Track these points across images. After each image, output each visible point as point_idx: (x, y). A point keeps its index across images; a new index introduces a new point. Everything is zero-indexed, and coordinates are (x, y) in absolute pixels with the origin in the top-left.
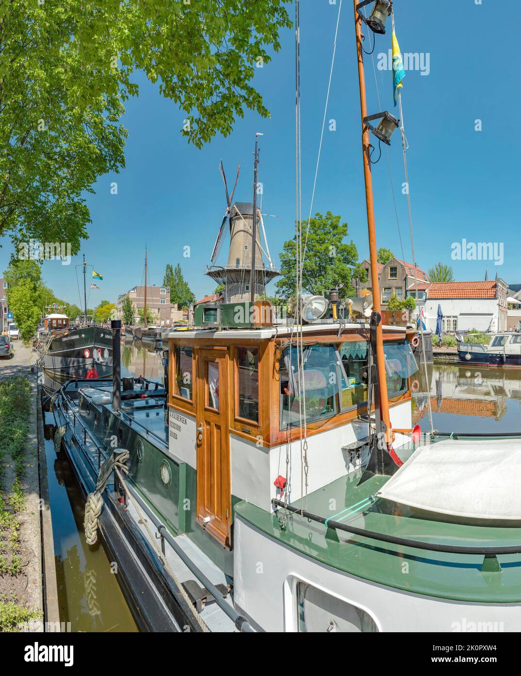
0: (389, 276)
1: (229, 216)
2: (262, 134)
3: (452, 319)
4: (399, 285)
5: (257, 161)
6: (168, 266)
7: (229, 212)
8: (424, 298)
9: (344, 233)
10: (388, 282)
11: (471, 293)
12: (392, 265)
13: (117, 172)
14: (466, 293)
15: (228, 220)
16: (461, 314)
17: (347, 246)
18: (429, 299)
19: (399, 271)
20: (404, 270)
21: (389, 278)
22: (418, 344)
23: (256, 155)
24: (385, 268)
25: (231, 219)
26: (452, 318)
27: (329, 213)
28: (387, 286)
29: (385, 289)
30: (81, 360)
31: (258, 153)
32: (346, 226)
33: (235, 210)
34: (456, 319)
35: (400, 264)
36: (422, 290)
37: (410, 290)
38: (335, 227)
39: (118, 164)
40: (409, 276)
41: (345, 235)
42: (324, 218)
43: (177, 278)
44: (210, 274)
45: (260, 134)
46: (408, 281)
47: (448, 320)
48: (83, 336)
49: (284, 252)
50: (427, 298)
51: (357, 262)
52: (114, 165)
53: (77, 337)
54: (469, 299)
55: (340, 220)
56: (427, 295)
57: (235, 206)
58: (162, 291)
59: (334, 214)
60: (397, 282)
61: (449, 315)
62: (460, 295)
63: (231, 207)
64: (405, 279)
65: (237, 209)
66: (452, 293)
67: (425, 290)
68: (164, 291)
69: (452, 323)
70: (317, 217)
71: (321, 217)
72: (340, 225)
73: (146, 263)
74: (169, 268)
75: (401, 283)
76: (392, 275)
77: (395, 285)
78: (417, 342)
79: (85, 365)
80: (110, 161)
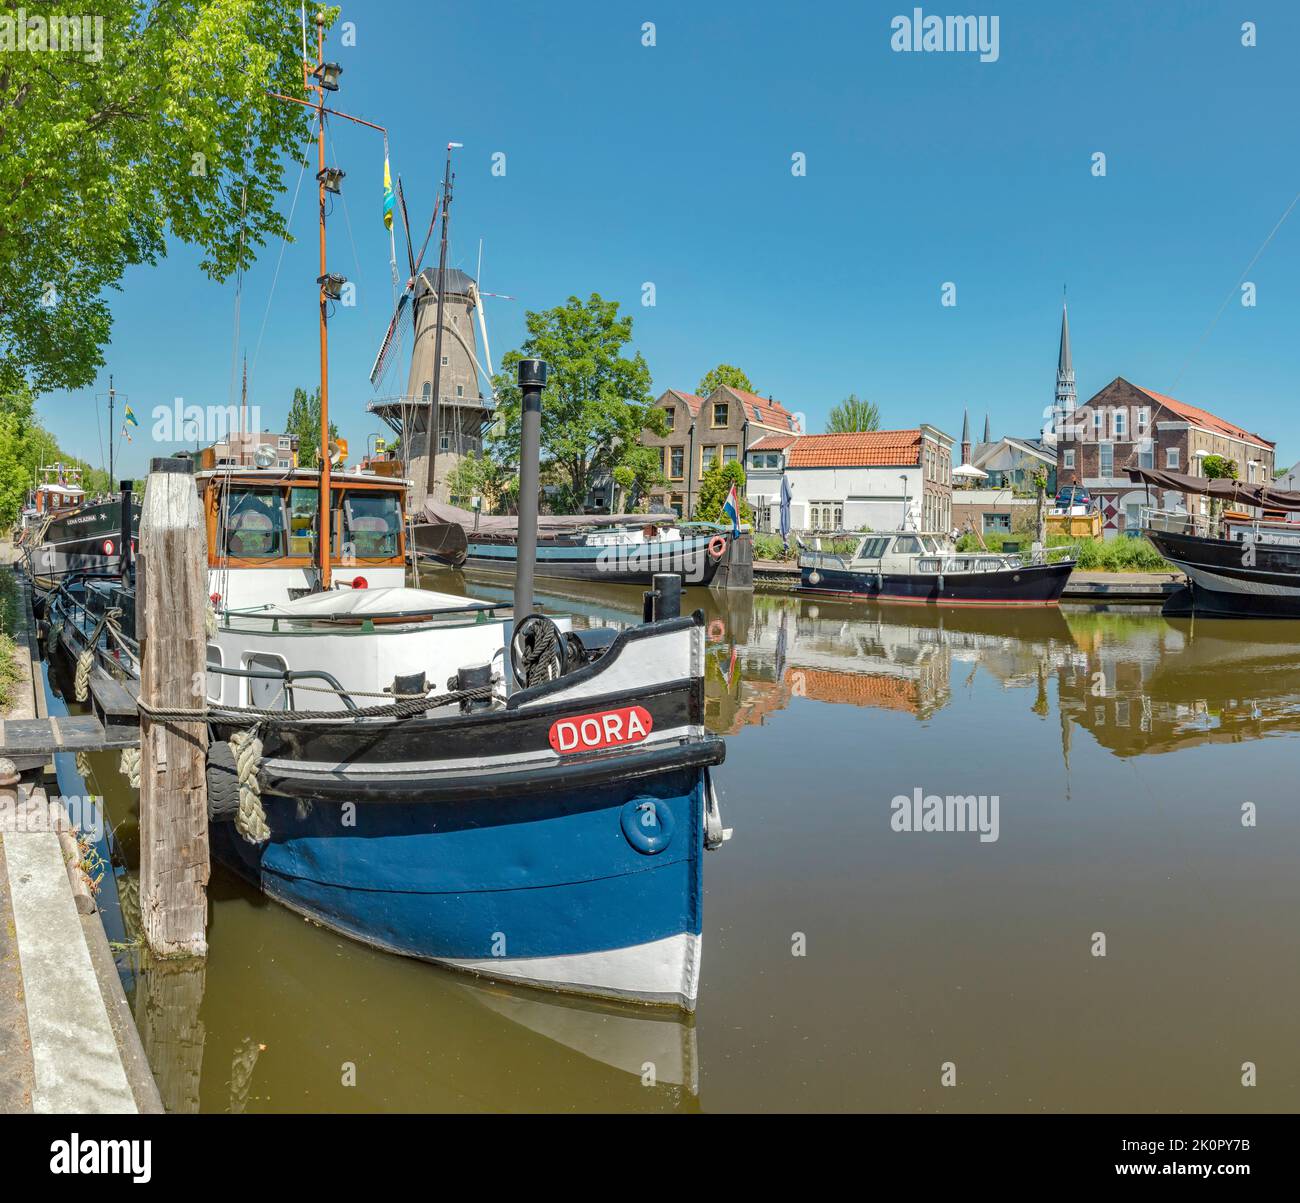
0: (713, 422)
1: (412, 296)
2: (461, 145)
3: (833, 508)
4: (732, 440)
5: (448, 199)
6: (298, 391)
7: (412, 287)
8: (780, 465)
9: (625, 335)
10: (710, 434)
11: (873, 455)
12: (719, 399)
13: (154, 264)
14: (862, 456)
15: (410, 302)
16: (850, 498)
17: (628, 362)
18: (789, 468)
19: (732, 412)
20: (741, 409)
21: (713, 426)
22: (722, 551)
23: (447, 186)
24: (704, 406)
25: (416, 303)
26: (832, 504)
27: (595, 299)
28: (709, 442)
29: (704, 448)
30: (98, 557)
31: (450, 181)
32: (629, 322)
33: (424, 283)
34: (839, 507)
35: (735, 397)
36: (776, 450)
37: (753, 451)
38: (607, 325)
39: (155, 253)
40: (751, 423)
41: (625, 340)
42: (584, 306)
43: (314, 417)
44: (377, 410)
45: (455, 145)
46: (750, 432)
47: (824, 510)
48: (103, 516)
49: (501, 373)
50: (787, 465)
51: (646, 395)
52: (150, 254)
53: (92, 518)
54: (868, 467)
55: (618, 310)
56: (787, 461)
57: (423, 276)
58: (282, 443)
59: (606, 299)
60: (728, 433)
61: (827, 498)
62: (850, 461)
63: (417, 277)
64: (744, 429)
65: (427, 282)
66: (836, 456)
67: (781, 451)
68: (287, 443)
69: (832, 515)
70: (572, 304)
71: (579, 304)
72: (617, 319)
73: (244, 386)
74: (300, 395)
75: (735, 437)
76: (718, 420)
77: (725, 440)
78: (720, 547)
79: (107, 566)
80: (144, 248)
